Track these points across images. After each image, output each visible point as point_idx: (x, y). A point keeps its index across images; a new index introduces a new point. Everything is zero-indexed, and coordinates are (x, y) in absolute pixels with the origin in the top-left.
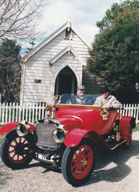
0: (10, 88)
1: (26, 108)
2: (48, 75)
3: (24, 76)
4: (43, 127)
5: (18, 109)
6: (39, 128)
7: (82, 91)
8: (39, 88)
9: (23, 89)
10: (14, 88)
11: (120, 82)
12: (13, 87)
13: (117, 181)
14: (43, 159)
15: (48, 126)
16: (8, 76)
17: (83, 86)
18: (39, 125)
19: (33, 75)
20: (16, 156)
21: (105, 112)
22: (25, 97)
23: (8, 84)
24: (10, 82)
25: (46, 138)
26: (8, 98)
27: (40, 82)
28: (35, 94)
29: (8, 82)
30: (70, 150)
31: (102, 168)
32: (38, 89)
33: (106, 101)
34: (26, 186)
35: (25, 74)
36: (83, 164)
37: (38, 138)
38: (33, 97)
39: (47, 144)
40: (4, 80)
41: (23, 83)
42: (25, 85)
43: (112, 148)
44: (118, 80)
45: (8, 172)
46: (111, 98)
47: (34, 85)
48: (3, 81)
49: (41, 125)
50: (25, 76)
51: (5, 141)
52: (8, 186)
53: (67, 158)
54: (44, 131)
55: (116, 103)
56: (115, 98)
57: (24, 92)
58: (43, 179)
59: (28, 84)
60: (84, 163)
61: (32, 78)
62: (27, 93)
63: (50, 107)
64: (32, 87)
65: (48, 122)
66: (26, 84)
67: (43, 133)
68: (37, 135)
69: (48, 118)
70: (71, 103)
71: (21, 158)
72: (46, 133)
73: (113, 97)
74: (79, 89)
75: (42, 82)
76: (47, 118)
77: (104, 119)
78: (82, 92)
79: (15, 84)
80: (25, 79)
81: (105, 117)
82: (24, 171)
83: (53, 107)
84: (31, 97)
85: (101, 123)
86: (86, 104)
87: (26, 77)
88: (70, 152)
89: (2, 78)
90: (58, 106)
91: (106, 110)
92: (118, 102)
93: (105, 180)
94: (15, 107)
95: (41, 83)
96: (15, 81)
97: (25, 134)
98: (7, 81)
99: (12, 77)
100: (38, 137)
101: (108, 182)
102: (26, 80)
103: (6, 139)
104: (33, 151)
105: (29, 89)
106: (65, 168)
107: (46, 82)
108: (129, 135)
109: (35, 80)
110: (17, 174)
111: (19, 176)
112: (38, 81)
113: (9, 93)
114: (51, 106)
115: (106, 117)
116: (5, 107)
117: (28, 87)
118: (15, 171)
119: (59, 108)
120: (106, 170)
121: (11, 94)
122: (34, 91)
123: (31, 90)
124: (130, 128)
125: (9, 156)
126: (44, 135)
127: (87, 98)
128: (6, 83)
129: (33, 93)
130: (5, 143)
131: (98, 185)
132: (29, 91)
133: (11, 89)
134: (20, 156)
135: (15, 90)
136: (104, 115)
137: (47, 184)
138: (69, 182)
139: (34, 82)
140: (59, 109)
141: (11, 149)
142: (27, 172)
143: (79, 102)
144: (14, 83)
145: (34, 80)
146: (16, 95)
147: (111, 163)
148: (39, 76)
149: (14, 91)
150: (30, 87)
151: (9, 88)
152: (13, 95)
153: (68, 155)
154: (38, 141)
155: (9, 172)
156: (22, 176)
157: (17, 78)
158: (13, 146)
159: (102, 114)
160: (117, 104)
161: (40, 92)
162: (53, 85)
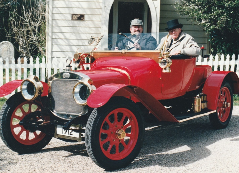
0: (31, 34)
1: (54, 67)
2: (97, 3)
3: (51, 7)
4: (62, 83)
5: (40, 69)
6: (56, 86)
7: (137, 29)
8: (82, 30)
9: (50, 34)
10: (38, 35)
11: (226, 12)
12: (35, 31)
13: (178, 166)
14: (64, 134)
15: (69, 82)
16: (25, 10)
17: (138, 20)
18: (56, 82)
19: (70, 6)
20: (25, 133)
21: (165, 59)
22: (56, 48)
23: (25, 26)
24: (29, 21)
25: (66, 101)
26: (28, 53)
27: (82, 18)
28: (74, 42)
29: (26, 22)
30: (96, 114)
31: (163, 152)
32: (79, 32)
33: (175, 43)
34: (34, 171)
35: (53, 4)
36: (120, 137)
37: (56, 102)
38: (71, 49)
39: (68, 110)
40: (18, 18)
41: (50, 22)
42: (53, 25)
43: (179, 120)
44: (223, 7)
45: (11, 157)
46: (185, 39)
47: (71, 25)
48: (15, 19)
49: (59, 81)
50: (53, 7)
51: (5, 109)
52: (9, 171)
53: (92, 126)
54: (63, 91)
55: (191, 46)
56: (192, 38)
57: (52, 39)
58: (62, 164)
59: (60, 23)
60: (120, 135)
61: (68, 12)
62: (59, 40)
63: (80, 57)
64: (68, 28)
65: (69, 77)
66: (56, 23)
67: (62, 94)
68: (54, 98)
69: (69, 70)
70: (117, 49)
71: (32, 136)
72: (66, 94)
73: (188, 37)
74: (133, 25)
75: (86, 17)
76: (67, 71)
77: (164, 71)
78: (138, 31)
79: (40, 26)
80: (53, 13)
81: (165, 69)
82: (36, 156)
83: (85, 56)
84: (67, 48)
85: (161, 78)
86: (143, 49)
87: (55, 9)
88: (97, 116)
89: (15, 14)
90: (94, 55)
91: (166, 57)
92: (196, 44)
93: (159, 165)
94: (34, 66)
95: (83, 20)
96: (40, 19)
97: (34, 96)
98: (24, 21)
99: (33, 12)
100: (55, 100)
101: (163, 167)
102: (57, 17)
103: (6, 106)
104: (47, 122)
105: (62, 33)
106: (90, 140)
107: (94, 19)
108: (225, 104)
109: (73, 15)
110: (25, 158)
111: (27, 161)
112: (79, 16)
113: (29, 44)
114: (82, 54)
115: (168, 68)
116: (16, 66)
117: (61, 30)
118: (22, 155)
119: (95, 57)
120: (169, 154)
121: (32, 45)
122: (73, 37)
123: (68, 36)
124: (228, 91)
125: (12, 132)
126: (64, 97)
127: (146, 40)
128: (22, 25)
129: (71, 41)
130: (5, 112)
131: (145, 169)
132: (63, 37)
133: (33, 36)
134: (30, 133)
135: (40, 37)
136: (165, 64)
137: (67, 168)
138: (97, 162)
139: (71, 19)
140: (95, 59)
141: (16, 122)
142: (41, 156)
143: (131, 47)
144: (38, 23)
145: (71, 15)
146: (43, 47)
147: (181, 147)
148: (80, 7)
149: (38, 40)
150: (64, 30)
151: (28, 34)
152: (38, 49)
153: (94, 121)
154: (56, 107)
155: (13, 157)
156: (32, 160)
157: (43, 13)
158: (18, 117)
159: (162, 63)
160: (193, 48)
161: (83, 38)
162: (105, 24)
